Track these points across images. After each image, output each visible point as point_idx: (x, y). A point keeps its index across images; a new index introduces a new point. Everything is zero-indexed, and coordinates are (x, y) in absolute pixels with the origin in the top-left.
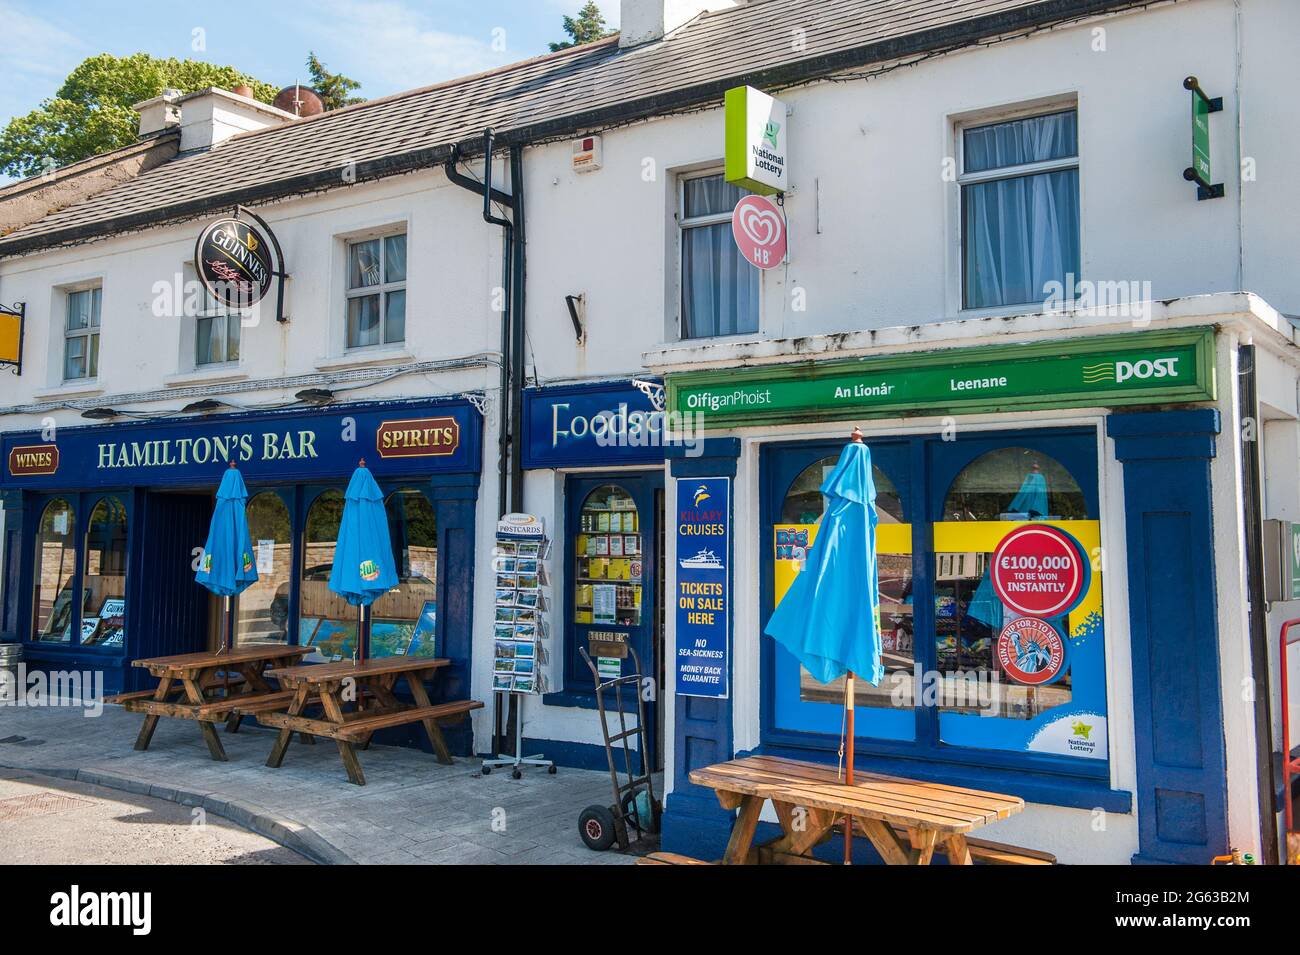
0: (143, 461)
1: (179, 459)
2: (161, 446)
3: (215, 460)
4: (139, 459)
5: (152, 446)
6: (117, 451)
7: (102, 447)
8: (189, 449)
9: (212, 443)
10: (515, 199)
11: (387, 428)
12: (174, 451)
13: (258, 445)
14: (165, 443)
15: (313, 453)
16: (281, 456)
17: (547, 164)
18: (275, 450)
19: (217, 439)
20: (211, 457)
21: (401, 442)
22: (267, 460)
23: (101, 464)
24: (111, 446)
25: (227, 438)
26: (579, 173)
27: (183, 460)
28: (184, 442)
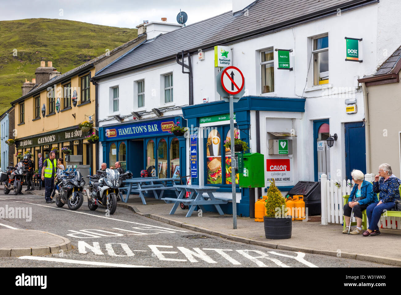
0: (127, 133)
1: (134, 132)
2: (130, 129)
3: (140, 132)
4: (126, 132)
5: (128, 129)
6: (122, 130)
7: (119, 130)
8: (135, 129)
9: (139, 128)
10: (190, 67)
11: (163, 124)
12: (132, 130)
13: (147, 128)
14: (130, 128)
15: (157, 130)
16: (152, 131)
17: (196, 59)
18: (151, 129)
19: (140, 127)
20: (139, 132)
21: (165, 127)
22: (150, 132)
23: (120, 134)
24: (121, 129)
25: (141, 126)
26: (201, 61)
27: (135, 133)
28: (134, 128)
